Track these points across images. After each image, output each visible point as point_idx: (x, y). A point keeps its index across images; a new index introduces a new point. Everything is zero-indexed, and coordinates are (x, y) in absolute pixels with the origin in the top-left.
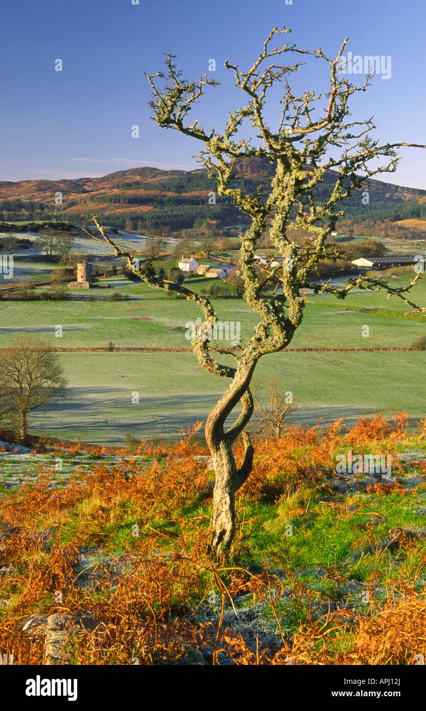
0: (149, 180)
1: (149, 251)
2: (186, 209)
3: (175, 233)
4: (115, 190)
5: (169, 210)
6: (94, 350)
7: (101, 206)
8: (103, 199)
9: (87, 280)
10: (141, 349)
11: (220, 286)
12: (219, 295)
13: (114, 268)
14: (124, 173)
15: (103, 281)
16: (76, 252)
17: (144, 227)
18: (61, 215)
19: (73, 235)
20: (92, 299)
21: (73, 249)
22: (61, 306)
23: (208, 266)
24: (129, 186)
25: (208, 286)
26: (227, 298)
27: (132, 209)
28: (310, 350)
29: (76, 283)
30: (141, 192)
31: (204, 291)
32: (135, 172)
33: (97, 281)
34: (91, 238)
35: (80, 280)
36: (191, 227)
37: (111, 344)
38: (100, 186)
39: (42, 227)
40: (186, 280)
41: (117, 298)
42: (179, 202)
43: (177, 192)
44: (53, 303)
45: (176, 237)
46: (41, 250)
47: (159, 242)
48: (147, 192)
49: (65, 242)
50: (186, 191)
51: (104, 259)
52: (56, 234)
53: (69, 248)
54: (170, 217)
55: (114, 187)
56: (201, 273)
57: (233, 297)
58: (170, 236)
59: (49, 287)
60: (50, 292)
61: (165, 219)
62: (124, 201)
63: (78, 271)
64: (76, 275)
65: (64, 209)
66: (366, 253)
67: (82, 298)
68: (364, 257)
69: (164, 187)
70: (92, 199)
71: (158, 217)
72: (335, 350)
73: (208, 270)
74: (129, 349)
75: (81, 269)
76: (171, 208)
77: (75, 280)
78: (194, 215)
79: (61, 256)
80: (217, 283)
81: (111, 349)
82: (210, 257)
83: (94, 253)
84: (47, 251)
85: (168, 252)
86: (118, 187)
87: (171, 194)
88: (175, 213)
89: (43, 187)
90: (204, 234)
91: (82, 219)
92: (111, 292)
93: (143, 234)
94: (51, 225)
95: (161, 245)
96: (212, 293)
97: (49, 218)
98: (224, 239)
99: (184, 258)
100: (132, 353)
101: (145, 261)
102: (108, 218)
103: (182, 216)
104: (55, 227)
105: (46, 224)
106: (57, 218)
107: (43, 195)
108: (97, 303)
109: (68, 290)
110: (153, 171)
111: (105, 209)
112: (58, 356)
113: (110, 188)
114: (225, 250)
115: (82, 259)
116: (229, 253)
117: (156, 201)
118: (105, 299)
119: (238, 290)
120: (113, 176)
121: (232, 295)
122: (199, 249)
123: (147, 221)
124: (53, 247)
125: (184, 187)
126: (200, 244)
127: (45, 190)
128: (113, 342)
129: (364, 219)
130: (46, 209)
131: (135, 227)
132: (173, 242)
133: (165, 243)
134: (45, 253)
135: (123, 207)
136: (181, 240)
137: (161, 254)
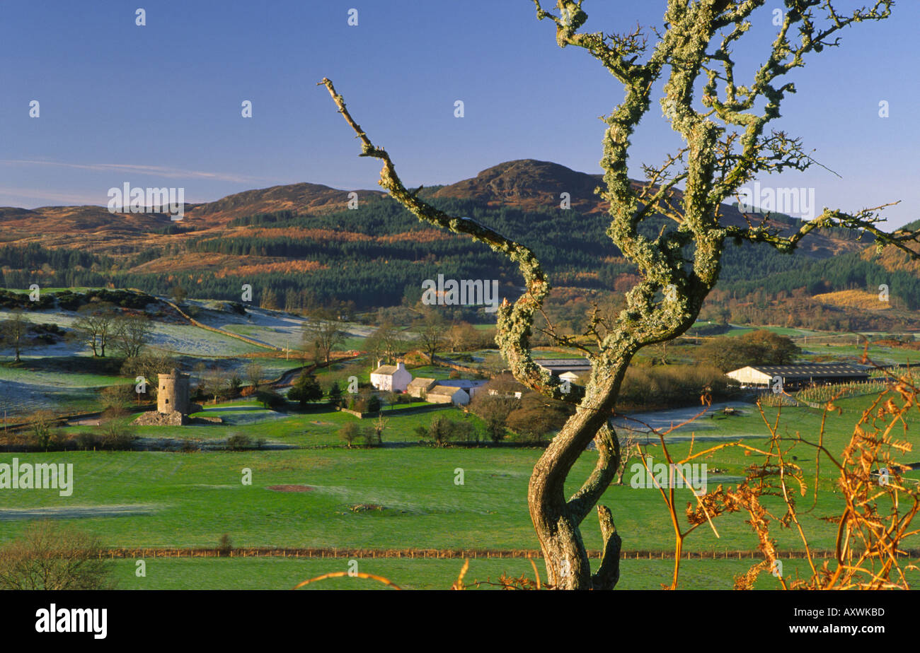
0: (311, 210)
1: (308, 349)
2: (386, 268)
3: (361, 316)
4: (240, 229)
5: (351, 269)
6: (188, 552)
7: (210, 260)
8: (214, 246)
9: (178, 408)
10: (288, 551)
11: (455, 421)
12: (452, 440)
13: (236, 382)
14: (258, 195)
15: (211, 409)
16: (154, 351)
17: (300, 303)
18: (125, 278)
19: (151, 317)
20: (188, 447)
21: (149, 345)
22: (120, 463)
23: (431, 381)
24: (269, 219)
25: (431, 422)
26: (470, 445)
27: (275, 266)
28: (644, 554)
29: (153, 414)
30: (294, 233)
31: (422, 431)
32: (280, 192)
33: (199, 409)
34: (187, 323)
35: (162, 407)
36: (397, 303)
37: (225, 540)
38: (209, 219)
39: (86, 299)
40: (384, 409)
41: (239, 446)
42: (370, 252)
43: (370, 232)
44: (103, 454)
45: (365, 322)
46: (82, 348)
47: (329, 334)
48: (307, 233)
49: (133, 331)
50: (387, 233)
51: (213, 365)
52: (115, 314)
53: (142, 342)
54: (352, 282)
55: (237, 223)
56: (416, 395)
57: (482, 445)
58: (353, 320)
59: (96, 423)
60: (97, 433)
61: (342, 286)
62: (259, 249)
63: (160, 390)
64: (155, 398)
65: (133, 265)
66: (756, 358)
67: (166, 446)
68: (754, 365)
69: (343, 224)
70: (192, 244)
71: (328, 283)
72: (696, 555)
73: (430, 389)
74: (264, 552)
75: (165, 385)
76: (355, 264)
77: (154, 408)
78: (403, 278)
79: (124, 360)
80: (451, 415)
81: (225, 552)
82: (437, 365)
83: (194, 352)
84: (94, 348)
85: (349, 352)
86: (247, 222)
87: (356, 237)
88: (364, 274)
89: (89, 219)
90: (422, 317)
91: (171, 285)
92: (228, 434)
93: (297, 316)
94: (104, 296)
95: (334, 338)
96: (439, 435)
97: (101, 282)
98: (466, 327)
99: (383, 363)
100: (270, 558)
101: (299, 369)
102: (224, 284)
103: (377, 281)
104: (114, 299)
105: (94, 294)
106: (116, 282)
107: (87, 235)
108: (198, 455)
109: (136, 427)
110: (319, 193)
111: (219, 266)
112: (113, 564)
113: (229, 225)
114: (466, 349)
115: (166, 365)
116: (475, 355)
117: (324, 251)
118: (215, 448)
119: (492, 428)
120: (237, 200)
121: (481, 439)
122: (412, 346)
123: (306, 291)
124: (108, 340)
125: (382, 222)
126: (415, 335)
127: (92, 227)
128: (231, 535)
129: (751, 290)
130: (94, 265)
131: (280, 302)
132: (359, 332)
133: (342, 334)
134: (88, 354)
135: (255, 263)
136: (374, 329)
137: (335, 355)
